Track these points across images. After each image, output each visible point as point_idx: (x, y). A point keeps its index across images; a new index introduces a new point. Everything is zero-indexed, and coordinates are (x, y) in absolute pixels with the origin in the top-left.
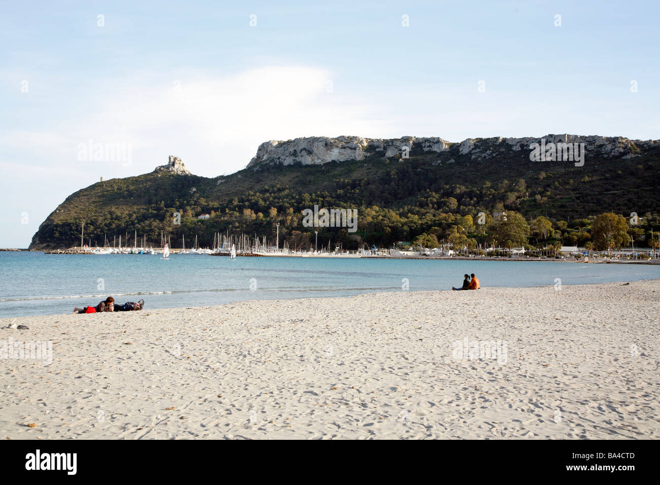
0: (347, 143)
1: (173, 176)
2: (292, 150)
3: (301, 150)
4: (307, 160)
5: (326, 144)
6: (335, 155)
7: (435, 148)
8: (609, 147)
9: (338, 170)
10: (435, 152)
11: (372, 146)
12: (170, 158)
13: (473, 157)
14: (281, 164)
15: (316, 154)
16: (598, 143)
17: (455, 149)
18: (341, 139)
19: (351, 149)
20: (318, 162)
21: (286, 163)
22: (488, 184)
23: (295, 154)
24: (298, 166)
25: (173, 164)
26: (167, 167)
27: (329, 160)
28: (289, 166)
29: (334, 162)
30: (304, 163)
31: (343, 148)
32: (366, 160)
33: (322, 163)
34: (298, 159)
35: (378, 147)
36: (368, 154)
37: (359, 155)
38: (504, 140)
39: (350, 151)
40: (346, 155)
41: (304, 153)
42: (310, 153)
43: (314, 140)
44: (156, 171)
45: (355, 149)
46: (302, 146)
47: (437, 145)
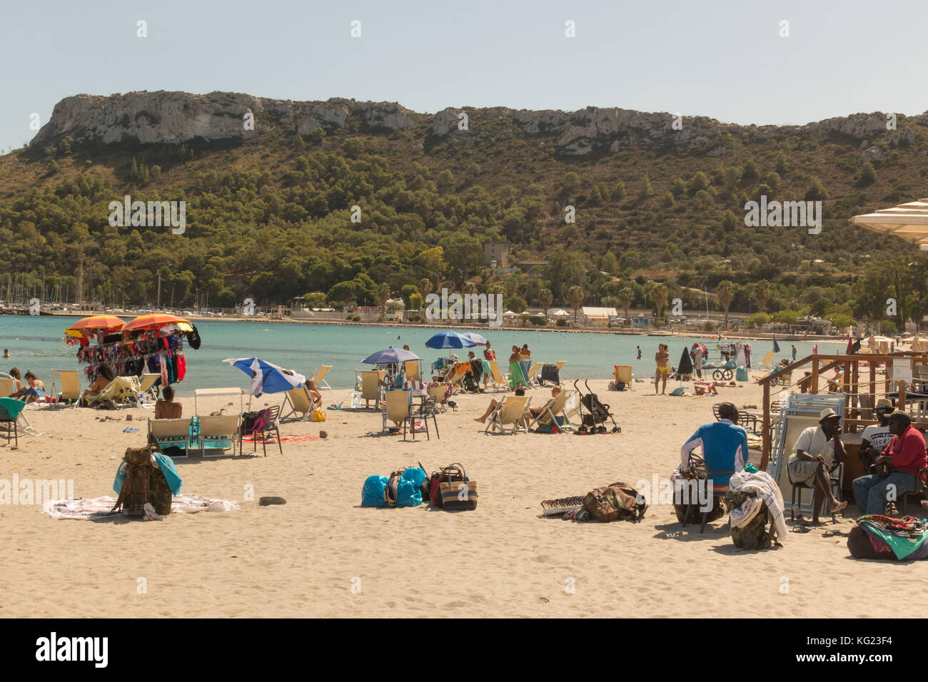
0: (226, 105)
2: (120, 114)
3: (138, 116)
4: (149, 135)
5: (186, 107)
6: (201, 126)
7: (389, 123)
10: (389, 129)
11: (273, 114)
14: (98, 140)
15: (165, 124)
16: (668, 126)
18: (214, 97)
19: (232, 116)
20: (169, 137)
21: (108, 139)
23: (125, 122)
24: (130, 144)
27: (190, 135)
28: (114, 144)
29: (199, 139)
30: (142, 139)
31: (218, 114)
33: (177, 141)
34: (131, 132)
35: (284, 115)
36: (265, 129)
38: (513, 113)
39: (229, 120)
40: (224, 129)
41: (143, 121)
42: (154, 120)
43: (162, 97)
45: (241, 117)
46: (140, 108)
47: (392, 117)
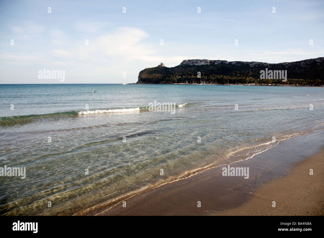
0: (205, 61)
1: (162, 67)
2: (192, 62)
3: (195, 62)
4: (196, 64)
5: (201, 61)
6: (203, 63)
7: (226, 63)
8: (265, 65)
9: (205, 67)
10: (226, 64)
11: (211, 62)
12: (161, 63)
13: (236, 65)
14: (190, 65)
15: (198, 63)
16: (262, 64)
17: (230, 63)
18: (204, 60)
19: (207, 62)
20: (199, 65)
21: (191, 65)
22: (243, 71)
23: (193, 63)
24: (194, 66)
25: (162, 65)
26: (161, 65)
27: (201, 64)
28: (192, 65)
29: (203, 65)
30: (195, 65)
31: (205, 62)
32: (210, 65)
33: (200, 65)
34: (194, 64)
35: (212, 62)
36: (210, 64)
37: (209, 64)
38: (242, 62)
39: (206, 63)
40: (205, 64)
41: (195, 63)
42: (197, 63)
43: (197, 60)
44: (158, 66)
45: (208, 62)
46: (195, 61)
47: (226, 62)
